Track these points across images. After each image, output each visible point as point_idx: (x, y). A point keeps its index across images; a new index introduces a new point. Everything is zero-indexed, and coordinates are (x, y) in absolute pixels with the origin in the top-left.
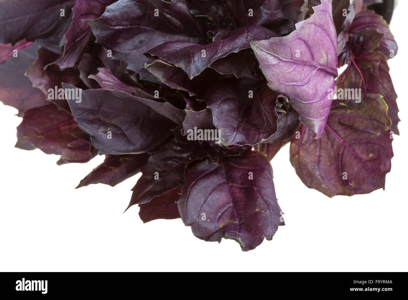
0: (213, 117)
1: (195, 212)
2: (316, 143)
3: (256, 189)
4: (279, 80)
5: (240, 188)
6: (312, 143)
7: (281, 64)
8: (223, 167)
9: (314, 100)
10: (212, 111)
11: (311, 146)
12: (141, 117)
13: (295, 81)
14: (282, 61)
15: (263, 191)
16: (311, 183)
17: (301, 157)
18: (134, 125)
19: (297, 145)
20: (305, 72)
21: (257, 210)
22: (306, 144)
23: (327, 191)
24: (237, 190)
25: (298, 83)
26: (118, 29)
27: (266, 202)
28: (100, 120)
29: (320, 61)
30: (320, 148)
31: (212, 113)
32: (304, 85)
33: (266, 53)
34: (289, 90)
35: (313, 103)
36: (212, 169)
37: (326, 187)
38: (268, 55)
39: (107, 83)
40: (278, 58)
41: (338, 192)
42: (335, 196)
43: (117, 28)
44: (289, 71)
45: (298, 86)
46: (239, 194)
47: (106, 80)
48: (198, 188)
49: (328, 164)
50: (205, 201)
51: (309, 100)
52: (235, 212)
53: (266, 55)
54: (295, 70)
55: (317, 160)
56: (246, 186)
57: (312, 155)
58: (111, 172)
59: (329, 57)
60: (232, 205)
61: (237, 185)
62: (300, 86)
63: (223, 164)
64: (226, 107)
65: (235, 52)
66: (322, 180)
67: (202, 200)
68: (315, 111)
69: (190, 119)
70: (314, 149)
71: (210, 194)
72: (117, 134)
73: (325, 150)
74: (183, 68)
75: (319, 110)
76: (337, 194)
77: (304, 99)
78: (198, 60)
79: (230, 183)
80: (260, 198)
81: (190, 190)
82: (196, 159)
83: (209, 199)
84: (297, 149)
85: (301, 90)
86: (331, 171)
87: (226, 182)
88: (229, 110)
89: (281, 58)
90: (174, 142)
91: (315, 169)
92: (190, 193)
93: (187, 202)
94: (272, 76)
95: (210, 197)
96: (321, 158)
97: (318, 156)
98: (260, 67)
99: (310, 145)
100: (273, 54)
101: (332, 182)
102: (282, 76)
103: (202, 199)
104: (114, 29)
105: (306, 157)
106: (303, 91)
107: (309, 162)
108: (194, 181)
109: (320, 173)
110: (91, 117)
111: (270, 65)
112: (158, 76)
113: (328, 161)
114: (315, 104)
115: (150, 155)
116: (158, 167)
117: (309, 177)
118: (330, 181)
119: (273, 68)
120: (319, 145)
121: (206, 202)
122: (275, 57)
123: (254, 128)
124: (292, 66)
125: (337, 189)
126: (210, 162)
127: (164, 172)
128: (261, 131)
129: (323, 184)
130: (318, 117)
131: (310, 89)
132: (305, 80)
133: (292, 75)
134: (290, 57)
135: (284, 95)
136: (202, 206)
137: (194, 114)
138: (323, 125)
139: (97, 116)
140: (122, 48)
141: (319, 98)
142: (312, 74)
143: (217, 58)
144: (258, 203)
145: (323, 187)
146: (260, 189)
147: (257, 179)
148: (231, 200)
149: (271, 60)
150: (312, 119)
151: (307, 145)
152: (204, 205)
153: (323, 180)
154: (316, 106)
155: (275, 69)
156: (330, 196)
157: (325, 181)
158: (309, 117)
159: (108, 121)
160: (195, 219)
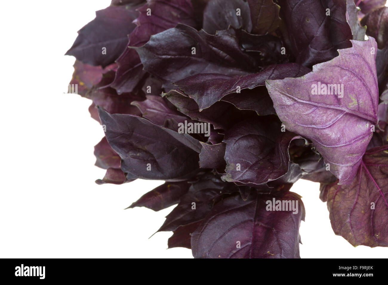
0: (226, 151)
1: (206, 246)
2: (356, 190)
3: (275, 231)
4: (295, 121)
5: (264, 228)
6: (352, 189)
7: (297, 105)
8: (256, 204)
9: (338, 145)
10: (227, 146)
11: (351, 192)
12: (176, 146)
13: (314, 124)
14: (298, 102)
15: (281, 233)
16: (340, 230)
17: (335, 203)
18: (166, 153)
19: (336, 189)
20: (329, 115)
21: (268, 252)
22: (345, 190)
23: (353, 239)
24: (260, 230)
25: (318, 126)
26: (165, 59)
27: (280, 245)
28: (131, 145)
29: (349, 105)
30: (359, 195)
31: (226, 148)
32: (325, 128)
33: (280, 93)
34: (308, 133)
35: (337, 147)
36: (242, 205)
37: (353, 236)
38: (282, 95)
39: (152, 110)
40: (293, 99)
41: (363, 242)
42: (358, 245)
43: (164, 57)
44: (307, 113)
45: (318, 129)
46: (261, 234)
47: (152, 107)
48: (216, 223)
49: (363, 212)
50: (221, 237)
51: (331, 145)
52: (251, 251)
53: (280, 95)
54: (314, 113)
55: (352, 207)
56: (269, 227)
57: (348, 201)
58: (156, 198)
59: (361, 102)
60: (251, 243)
61: (262, 224)
62: (322, 129)
63: (257, 202)
64: (244, 143)
65: (250, 88)
66: (350, 228)
67: (218, 236)
68: (340, 156)
69: (205, 152)
70: (352, 196)
71: (229, 230)
72: (148, 160)
73: (363, 198)
74: (196, 100)
75: (344, 156)
76: (362, 244)
77: (325, 143)
78: (211, 93)
79: (257, 221)
80: (275, 240)
81: (207, 224)
82: (226, 193)
83: (227, 235)
84: (335, 194)
85: (321, 134)
86: (363, 220)
87: (253, 220)
88: (248, 147)
89: (296, 99)
90: (212, 173)
91: (346, 216)
92: (206, 227)
93: (201, 235)
94: (286, 117)
95: (229, 233)
96: (357, 206)
97: (355, 203)
98: (274, 106)
99: (349, 191)
100: (287, 94)
101: (360, 231)
102: (299, 118)
103: (218, 234)
104: (160, 58)
105: (340, 203)
106: (323, 135)
107: (343, 208)
108: (215, 216)
109: (351, 221)
110: (124, 141)
111: (284, 105)
112: (178, 106)
113: (363, 209)
114: (339, 149)
115: (190, 185)
116: (196, 197)
117: (340, 223)
118: (358, 229)
119: (287, 109)
120: (358, 192)
121: (223, 238)
122: (290, 97)
123: (271, 168)
124: (311, 108)
125: (364, 239)
126: (240, 198)
127: (200, 202)
128: (275, 171)
129: (350, 232)
130: (343, 163)
131: (334, 133)
132: (327, 124)
133: (311, 118)
134: (308, 99)
135: (303, 137)
136: (217, 241)
137: (208, 147)
138: (350, 171)
139: (129, 141)
140: (173, 78)
141: (344, 143)
142: (338, 118)
143: (229, 93)
144: (270, 245)
145: (350, 235)
146: (279, 231)
147: (279, 221)
148: (251, 238)
149: (284, 100)
150: (336, 164)
151: (347, 191)
152: (219, 240)
153: (352, 228)
154: (340, 151)
155: (290, 110)
156: (354, 245)
157: (353, 229)
158: (332, 162)
159: (140, 147)
160: (206, 253)
